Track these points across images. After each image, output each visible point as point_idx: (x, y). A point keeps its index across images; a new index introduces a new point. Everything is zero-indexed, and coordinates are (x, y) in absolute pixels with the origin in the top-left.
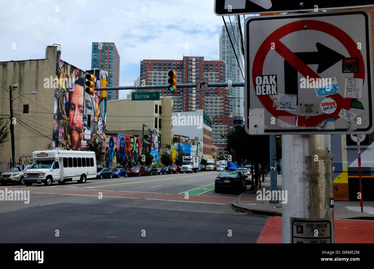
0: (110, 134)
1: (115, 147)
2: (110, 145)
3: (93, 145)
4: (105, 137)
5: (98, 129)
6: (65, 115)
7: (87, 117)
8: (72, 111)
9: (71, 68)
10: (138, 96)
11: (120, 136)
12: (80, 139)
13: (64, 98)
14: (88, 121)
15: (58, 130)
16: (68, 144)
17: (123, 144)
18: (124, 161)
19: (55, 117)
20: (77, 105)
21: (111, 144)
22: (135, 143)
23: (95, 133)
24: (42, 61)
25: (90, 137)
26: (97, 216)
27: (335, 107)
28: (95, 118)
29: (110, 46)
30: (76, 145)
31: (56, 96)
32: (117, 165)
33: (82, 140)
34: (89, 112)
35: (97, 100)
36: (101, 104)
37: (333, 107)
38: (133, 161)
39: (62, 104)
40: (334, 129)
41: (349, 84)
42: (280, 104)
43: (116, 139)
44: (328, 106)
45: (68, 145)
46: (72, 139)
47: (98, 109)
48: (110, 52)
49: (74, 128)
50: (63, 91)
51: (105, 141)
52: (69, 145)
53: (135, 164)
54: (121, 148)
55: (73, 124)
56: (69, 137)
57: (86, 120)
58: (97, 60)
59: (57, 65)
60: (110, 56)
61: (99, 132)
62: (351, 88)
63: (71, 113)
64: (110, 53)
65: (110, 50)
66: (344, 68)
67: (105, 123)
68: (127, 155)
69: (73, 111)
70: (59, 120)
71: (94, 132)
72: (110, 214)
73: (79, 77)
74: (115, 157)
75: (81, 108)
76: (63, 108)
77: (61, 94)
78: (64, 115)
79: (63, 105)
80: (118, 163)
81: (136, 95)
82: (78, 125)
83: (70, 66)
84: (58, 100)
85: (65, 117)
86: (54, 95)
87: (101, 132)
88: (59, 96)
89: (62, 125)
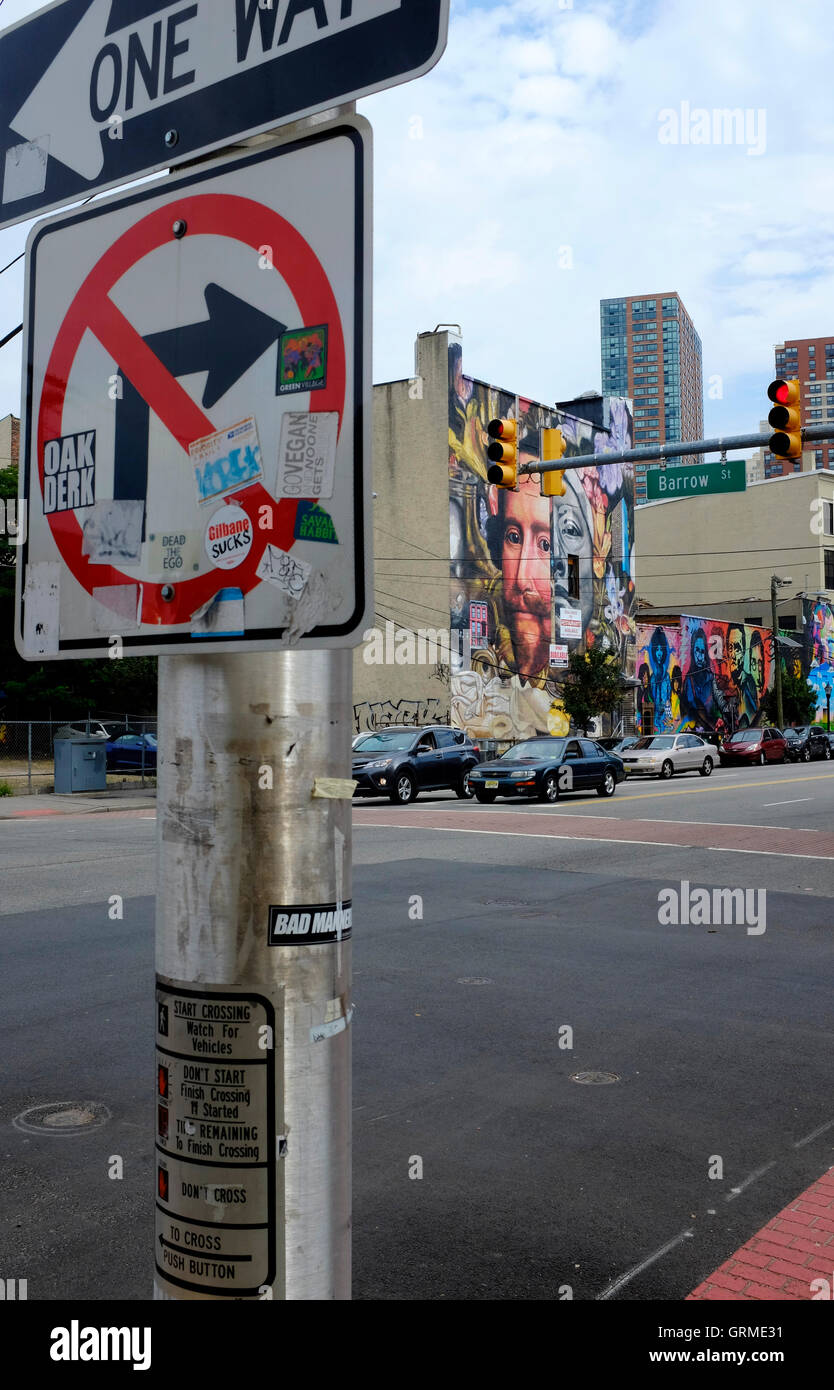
0: (653, 619)
1: (673, 662)
2: (654, 658)
3: (588, 660)
4: (635, 629)
5: (607, 603)
6: (490, 562)
7: (566, 563)
8: (511, 546)
9: (500, 400)
10: (668, 483)
11: (689, 625)
12: (544, 641)
13: (483, 505)
14: (569, 578)
15: (466, 612)
16: (505, 658)
17: (703, 652)
18: (708, 709)
19: (453, 570)
20: (529, 525)
21: (659, 653)
22: (748, 645)
23: (596, 619)
24: (403, 385)
25: (580, 633)
26: (496, 906)
27: (247, 540)
28: (596, 566)
29: (664, 305)
30: (531, 661)
31: (453, 500)
32: (682, 725)
33: (550, 642)
34: (573, 545)
35: (600, 502)
36: (614, 513)
37: (242, 539)
38: (743, 709)
39: (477, 526)
40: (242, 630)
41: (295, 438)
42: (99, 541)
43: (675, 634)
44: (226, 538)
45: (503, 664)
46: (517, 640)
47: (605, 532)
48: (664, 326)
49: (523, 604)
50: (476, 480)
51: (634, 642)
52: (506, 662)
53: (751, 721)
54: (694, 666)
55: (518, 589)
56: (505, 634)
57: (562, 575)
58: (622, 362)
59: (453, 394)
60: (665, 340)
61: (614, 612)
62: (298, 457)
63: (510, 552)
64: (665, 329)
65: (665, 319)
66: (283, 371)
67: (633, 580)
68: (719, 689)
69: (517, 546)
70: (469, 581)
71: (594, 614)
72: (539, 901)
73: (530, 427)
74: (675, 698)
75: (542, 534)
76: (481, 539)
77: (472, 491)
78: (485, 560)
79: (480, 527)
80: (686, 717)
81: (663, 480)
82: (534, 594)
83: (496, 394)
84: (462, 511)
85: (489, 568)
86: (446, 495)
87: (618, 613)
88: (465, 499)
89: (480, 597)
